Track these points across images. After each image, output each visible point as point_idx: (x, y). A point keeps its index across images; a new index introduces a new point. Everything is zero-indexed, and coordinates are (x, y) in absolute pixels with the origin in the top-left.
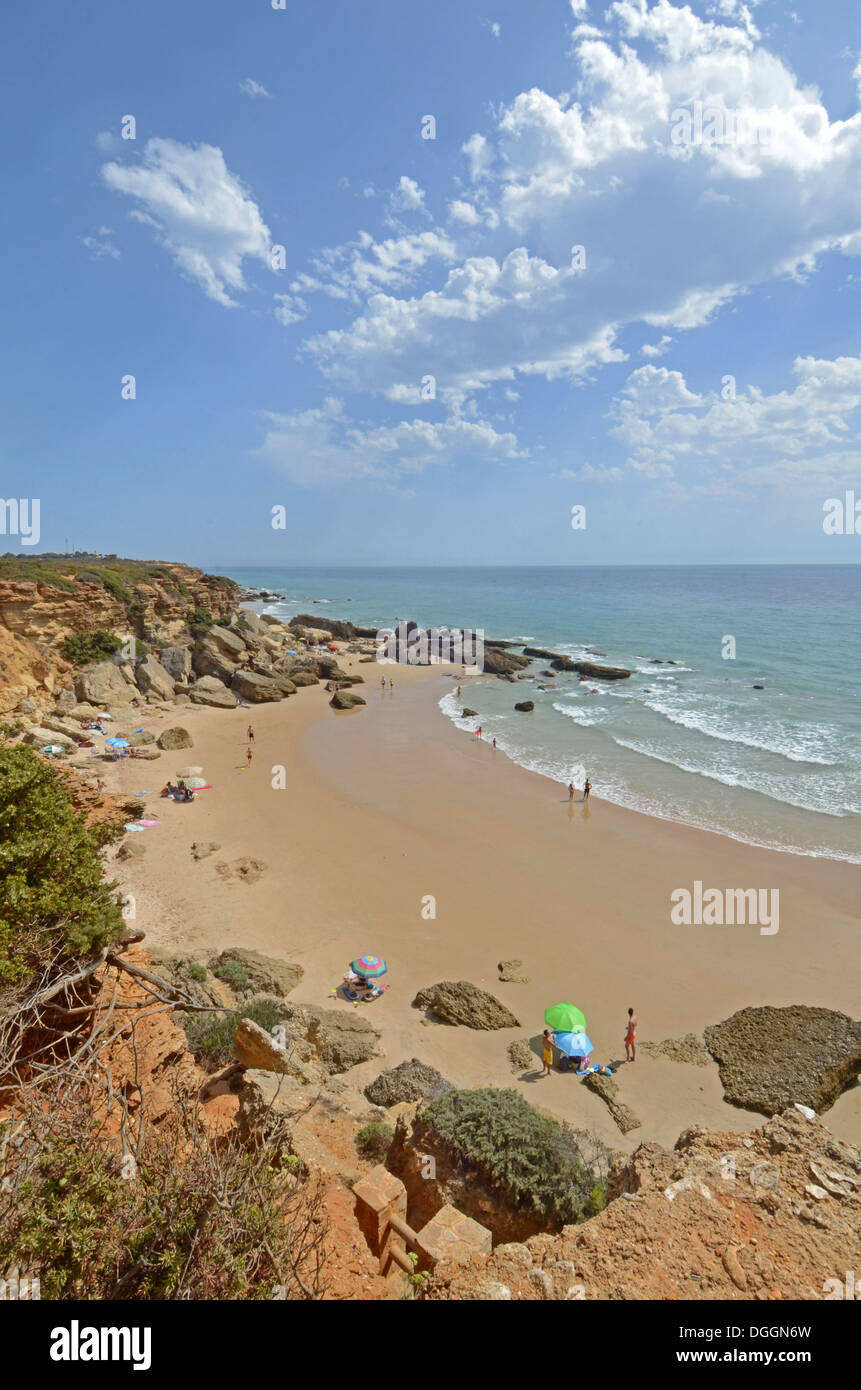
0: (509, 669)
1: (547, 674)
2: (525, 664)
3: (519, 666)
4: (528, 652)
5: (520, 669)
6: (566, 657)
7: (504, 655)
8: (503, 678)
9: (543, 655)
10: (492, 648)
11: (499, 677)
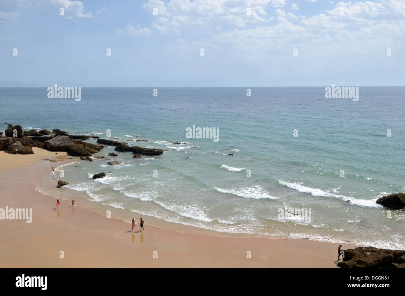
0: (89, 153)
1: (113, 155)
2: (98, 149)
3: (94, 150)
4: (100, 141)
5: (95, 152)
6: (125, 144)
7: (84, 144)
8: (85, 159)
9: (110, 143)
10: (76, 140)
11: (82, 159)
